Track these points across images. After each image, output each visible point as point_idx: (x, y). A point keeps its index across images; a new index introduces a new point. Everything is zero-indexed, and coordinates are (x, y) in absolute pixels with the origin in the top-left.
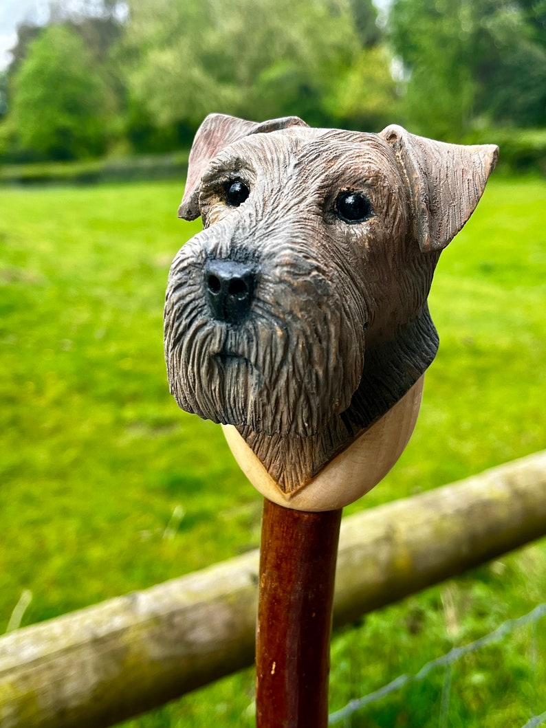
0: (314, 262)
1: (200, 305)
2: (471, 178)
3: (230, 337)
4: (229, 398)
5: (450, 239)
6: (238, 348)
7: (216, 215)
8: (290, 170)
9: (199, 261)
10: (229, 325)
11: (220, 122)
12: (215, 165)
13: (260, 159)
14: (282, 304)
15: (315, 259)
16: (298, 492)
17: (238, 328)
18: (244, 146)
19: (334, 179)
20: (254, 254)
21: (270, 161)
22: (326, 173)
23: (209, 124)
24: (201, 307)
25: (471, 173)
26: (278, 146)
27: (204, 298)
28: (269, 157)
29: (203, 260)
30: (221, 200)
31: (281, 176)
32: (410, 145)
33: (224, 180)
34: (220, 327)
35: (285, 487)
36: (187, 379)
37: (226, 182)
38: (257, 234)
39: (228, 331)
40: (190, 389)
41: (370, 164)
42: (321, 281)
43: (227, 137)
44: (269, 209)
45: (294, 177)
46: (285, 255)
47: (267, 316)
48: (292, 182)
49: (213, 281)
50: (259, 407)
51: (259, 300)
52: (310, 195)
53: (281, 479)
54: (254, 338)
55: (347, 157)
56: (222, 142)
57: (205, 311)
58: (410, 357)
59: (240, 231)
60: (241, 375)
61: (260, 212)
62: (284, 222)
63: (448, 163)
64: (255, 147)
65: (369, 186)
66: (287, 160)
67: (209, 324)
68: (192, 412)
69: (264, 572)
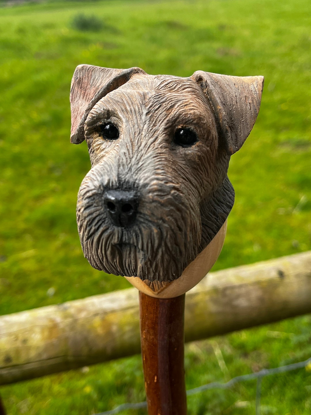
0: (171, 184)
1: (103, 218)
2: (251, 102)
3: (124, 235)
4: (125, 265)
5: (243, 143)
6: (130, 240)
7: (98, 146)
8: (143, 117)
9: (99, 192)
10: (123, 228)
11: (85, 72)
12: (94, 115)
13: (123, 110)
14: (155, 214)
15: (171, 182)
16: (162, 290)
17: (129, 230)
18: (111, 101)
19: (172, 122)
20: (134, 185)
21: (130, 111)
22: (167, 119)
23: (79, 74)
24: (104, 219)
25: (251, 98)
26: (133, 100)
27: (105, 213)
28: (128, 108)
29: (102, 191)
30: (100, 136)
31: (139, 122)
32: (213, 86)
33: (101, 124)
34: (117, 230)
35: (154, 289)
36: (98, 257)
37: (102, 124)
38: (133, 169)
39: (122, 232)
40: (100, 261)
41: (195, 111)
42: (177, 196)
43: (91, 82)
44: (136, 148)
45: (147, 122)
46: (154, 185)
47: (147, 222)
48: (146, 126)
49: (110, 204)
50: (145, 269)
51: (141, 213)
52: (160, 135)
53: (151, 284)
54: (140, 235)
55: (178, 106)
56: (89, 86)
57: (106, 221)
58: (220, 207)
59: (121, 167)
60: (132, 253)
61: (131, 151)
62: (148, 158)
63: (236, 93)
64: (118, 101)
65: (195, 124)
66: (140, 110)
67: (110, 229)
68: (101, 270)
69: (144, 330)
